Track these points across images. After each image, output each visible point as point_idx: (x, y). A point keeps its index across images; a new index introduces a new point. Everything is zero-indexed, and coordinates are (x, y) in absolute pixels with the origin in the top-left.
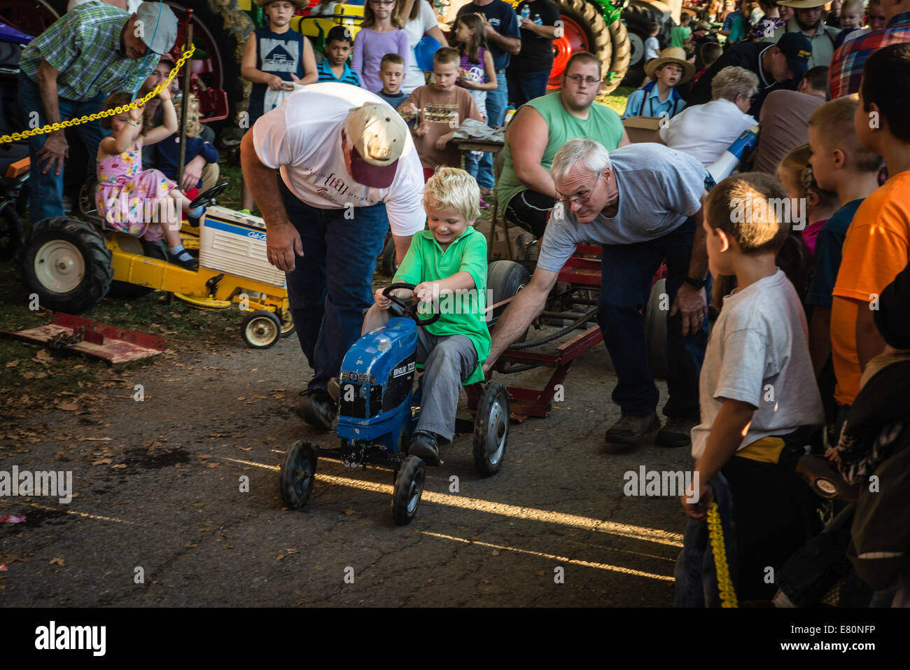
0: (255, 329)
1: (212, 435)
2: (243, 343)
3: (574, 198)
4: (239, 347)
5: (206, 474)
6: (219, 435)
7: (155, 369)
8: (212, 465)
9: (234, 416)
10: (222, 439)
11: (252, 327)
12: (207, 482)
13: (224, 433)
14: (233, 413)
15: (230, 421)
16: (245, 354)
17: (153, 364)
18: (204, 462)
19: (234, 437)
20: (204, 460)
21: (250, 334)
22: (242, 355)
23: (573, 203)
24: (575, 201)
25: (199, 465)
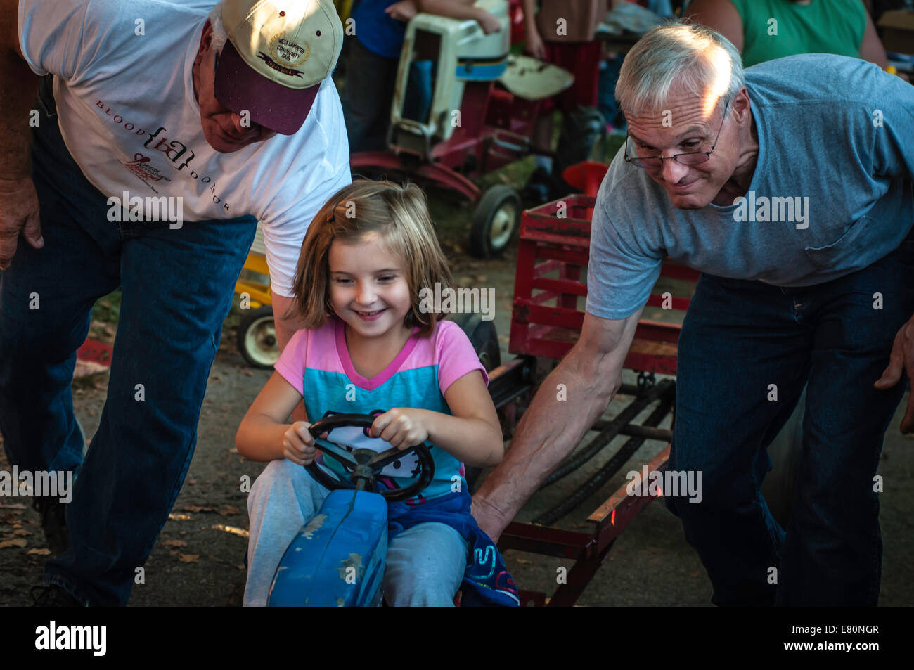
0: (261, 337)
1: (187, 508)
2: (241, 359)
3: (672, 153)
4: (233, 365)
5: (176, 573)
6: (198, 509)
7: (97, 395)
8: (188, 558)
9: (223, 479)
10: (204, 516)
11: (256, 333)
12: (179, 585)
13: (207, 505)
14: (222, 474)
15: (217, 486)
16: (242, 377)
17: (93, 387)
18: (174, 553)
19: (224, 513)
20: (175, 548)
21: (251, 345)
22: (238, 379)
23: (672, 164)
24: (675, 158)
25: (167, 556)
